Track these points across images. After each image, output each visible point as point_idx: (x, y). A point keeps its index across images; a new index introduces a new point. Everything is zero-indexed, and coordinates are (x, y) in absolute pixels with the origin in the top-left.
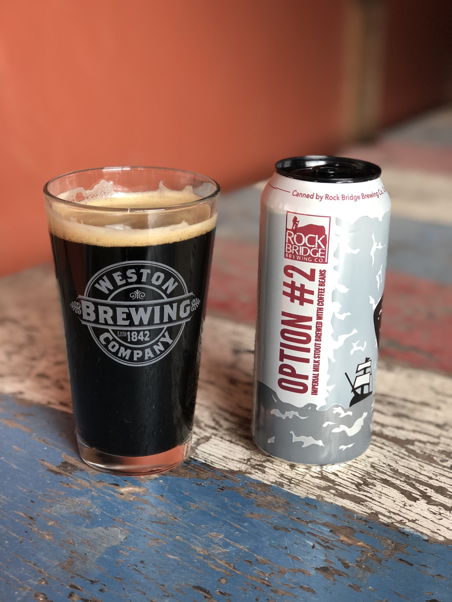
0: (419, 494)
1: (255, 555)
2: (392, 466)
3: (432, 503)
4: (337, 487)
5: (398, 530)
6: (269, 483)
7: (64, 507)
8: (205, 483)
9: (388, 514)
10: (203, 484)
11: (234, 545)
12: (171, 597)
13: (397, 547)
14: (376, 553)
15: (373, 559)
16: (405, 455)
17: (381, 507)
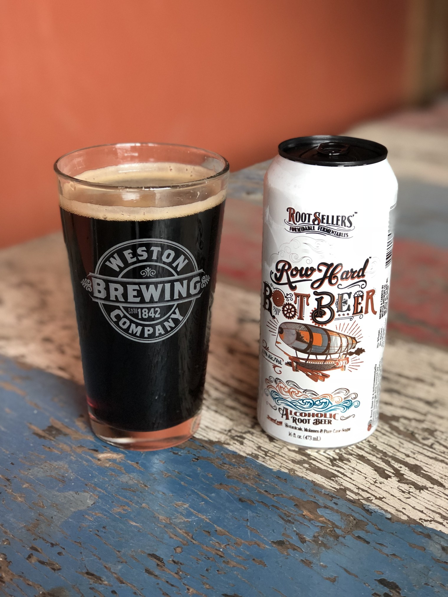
0: (392, 471)
1: (215, 526)
2: (372, 443)
3: (403, 482)
4: (311, 461)
5: (363, 507)
6: (245, 455)
7: (42, 470)
8: (182, 452)
9: (356, 491)
10: (180, 453)
11: (196, 515)
12: (124, 563)
13: (359, 524)
14: (335, 529)
15: (331, 535)
16: (387, 431)
17: (351, 483)
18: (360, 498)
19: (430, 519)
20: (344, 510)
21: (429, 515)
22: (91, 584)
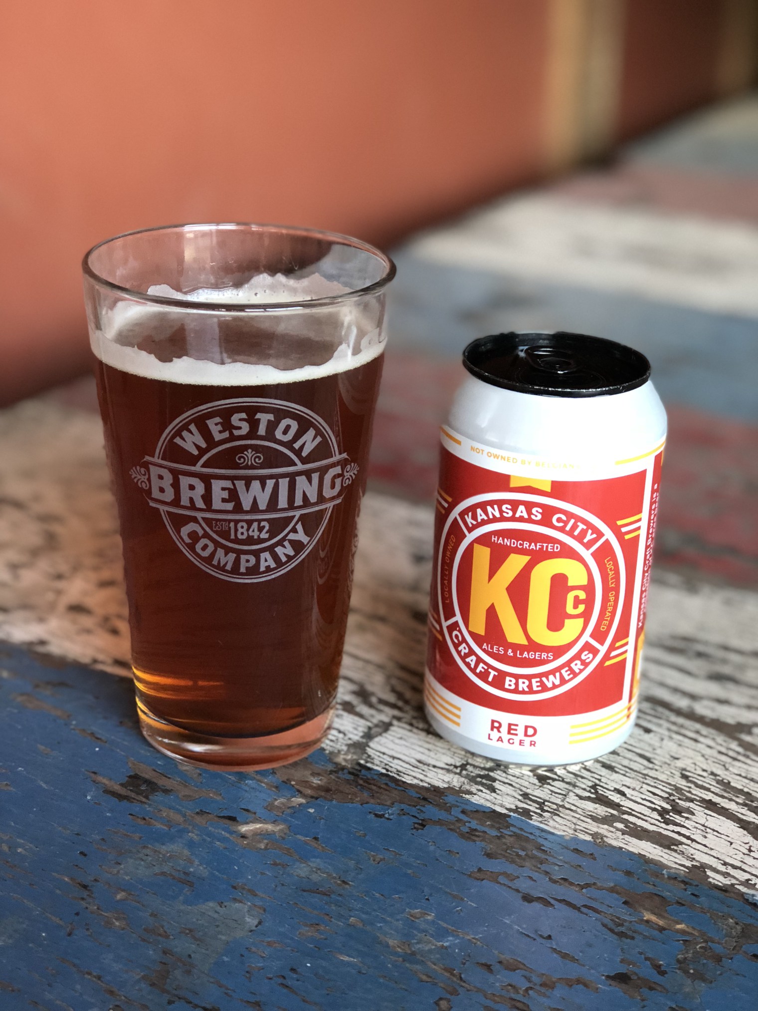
2: (719, 776)
4: (625, 817)
5: (744, 899)
6: (504, 811)
7: (142, 863)
8: (390, 812)
10: (387, 816)
11: (455, 933)
13: (747, 932)
14: (710, 944)
15: (706, 957)
17: (708, 854)
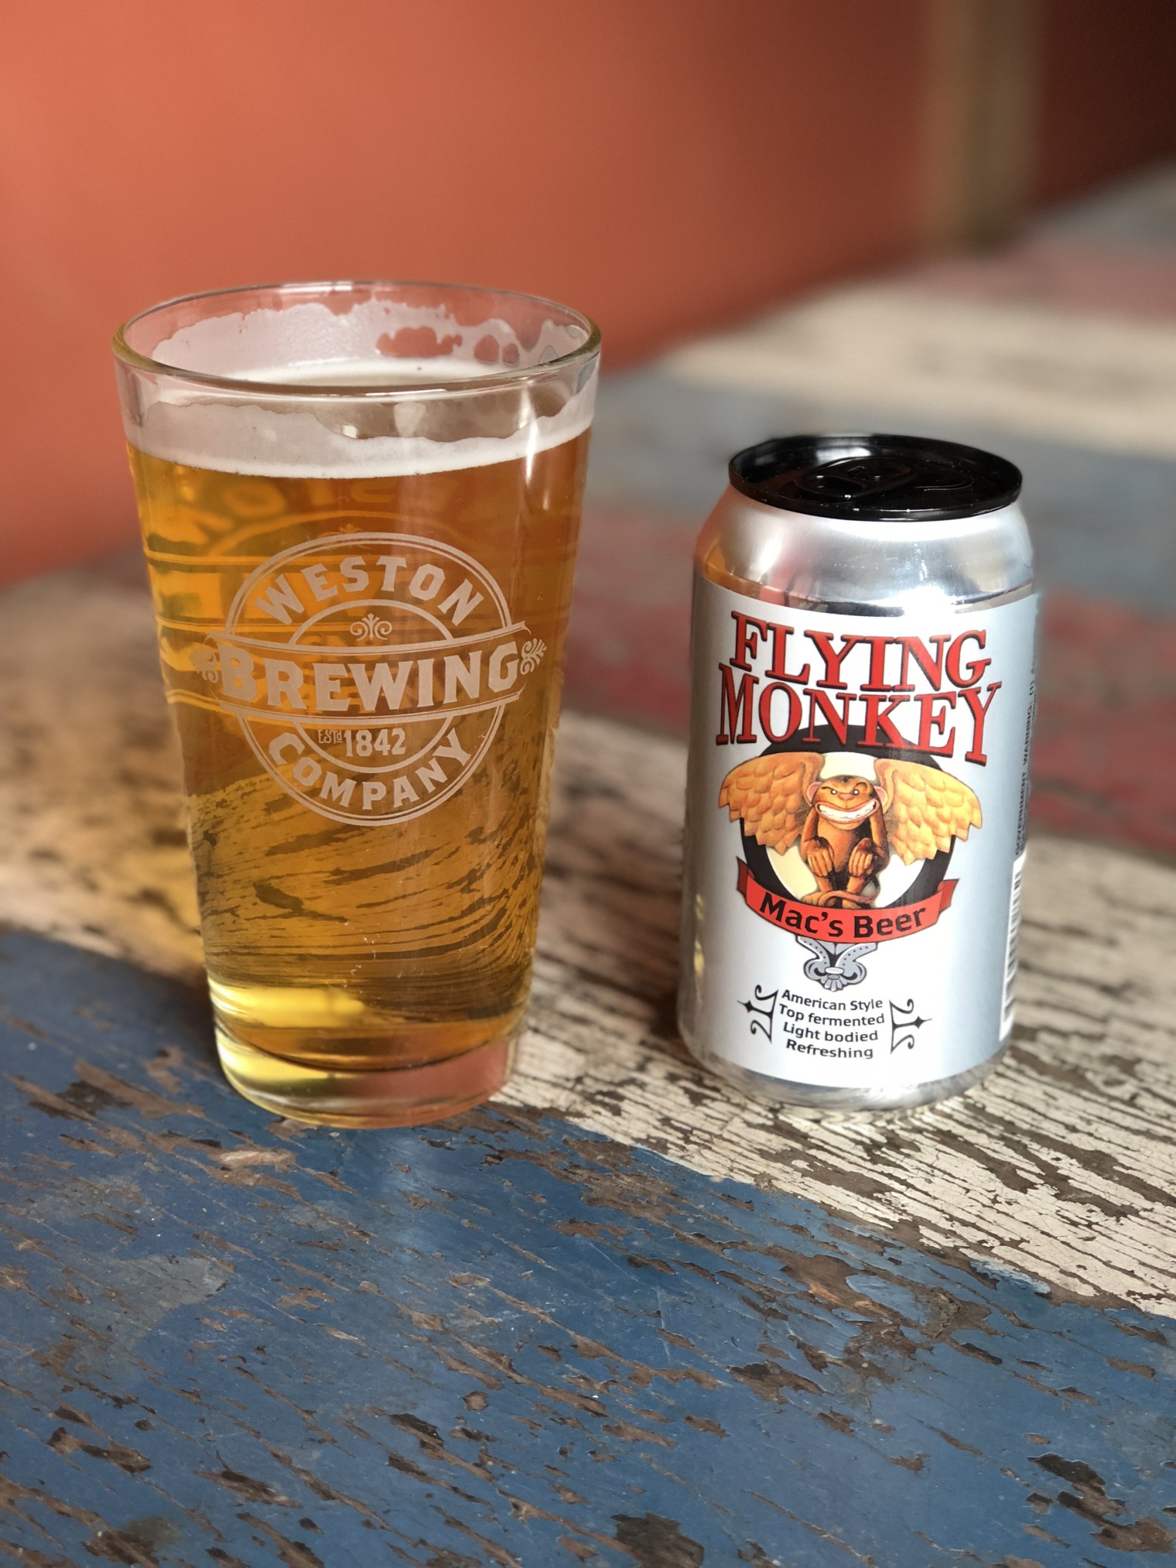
0: (1037, 1170)
1: (572, 1333)
2: (971, 1098)
3: (1070, 1196)
4: (813, 1152)
5: (971, 1267)
6: (628, 1142)
7: (66, 1201)
8: (454, 1139)
9: (946, 1225)
10: (448, 1144)
11: (515, 1305)
12: (328, 1444)
13: (963, 1313)
14: (902, 1328)
15: (892, 1346)
16: (1008, 1067)
17: (929, 1206)
18: (959, 1243)
19: (1155, 1292)
20: (919, 1276)
21: (1152, 1281)
22: (240, 1505)
